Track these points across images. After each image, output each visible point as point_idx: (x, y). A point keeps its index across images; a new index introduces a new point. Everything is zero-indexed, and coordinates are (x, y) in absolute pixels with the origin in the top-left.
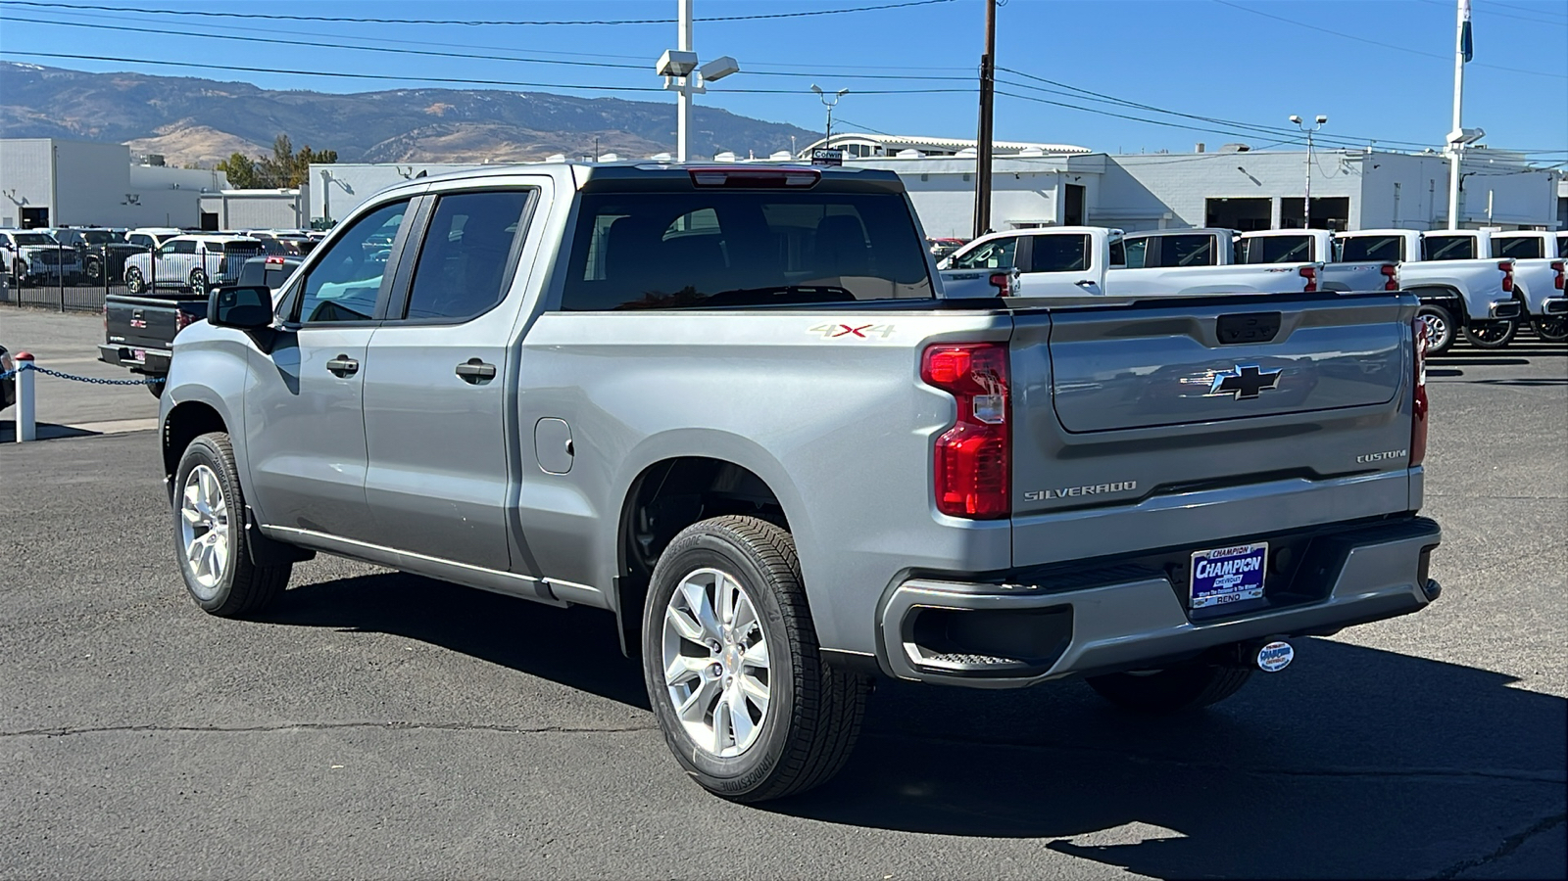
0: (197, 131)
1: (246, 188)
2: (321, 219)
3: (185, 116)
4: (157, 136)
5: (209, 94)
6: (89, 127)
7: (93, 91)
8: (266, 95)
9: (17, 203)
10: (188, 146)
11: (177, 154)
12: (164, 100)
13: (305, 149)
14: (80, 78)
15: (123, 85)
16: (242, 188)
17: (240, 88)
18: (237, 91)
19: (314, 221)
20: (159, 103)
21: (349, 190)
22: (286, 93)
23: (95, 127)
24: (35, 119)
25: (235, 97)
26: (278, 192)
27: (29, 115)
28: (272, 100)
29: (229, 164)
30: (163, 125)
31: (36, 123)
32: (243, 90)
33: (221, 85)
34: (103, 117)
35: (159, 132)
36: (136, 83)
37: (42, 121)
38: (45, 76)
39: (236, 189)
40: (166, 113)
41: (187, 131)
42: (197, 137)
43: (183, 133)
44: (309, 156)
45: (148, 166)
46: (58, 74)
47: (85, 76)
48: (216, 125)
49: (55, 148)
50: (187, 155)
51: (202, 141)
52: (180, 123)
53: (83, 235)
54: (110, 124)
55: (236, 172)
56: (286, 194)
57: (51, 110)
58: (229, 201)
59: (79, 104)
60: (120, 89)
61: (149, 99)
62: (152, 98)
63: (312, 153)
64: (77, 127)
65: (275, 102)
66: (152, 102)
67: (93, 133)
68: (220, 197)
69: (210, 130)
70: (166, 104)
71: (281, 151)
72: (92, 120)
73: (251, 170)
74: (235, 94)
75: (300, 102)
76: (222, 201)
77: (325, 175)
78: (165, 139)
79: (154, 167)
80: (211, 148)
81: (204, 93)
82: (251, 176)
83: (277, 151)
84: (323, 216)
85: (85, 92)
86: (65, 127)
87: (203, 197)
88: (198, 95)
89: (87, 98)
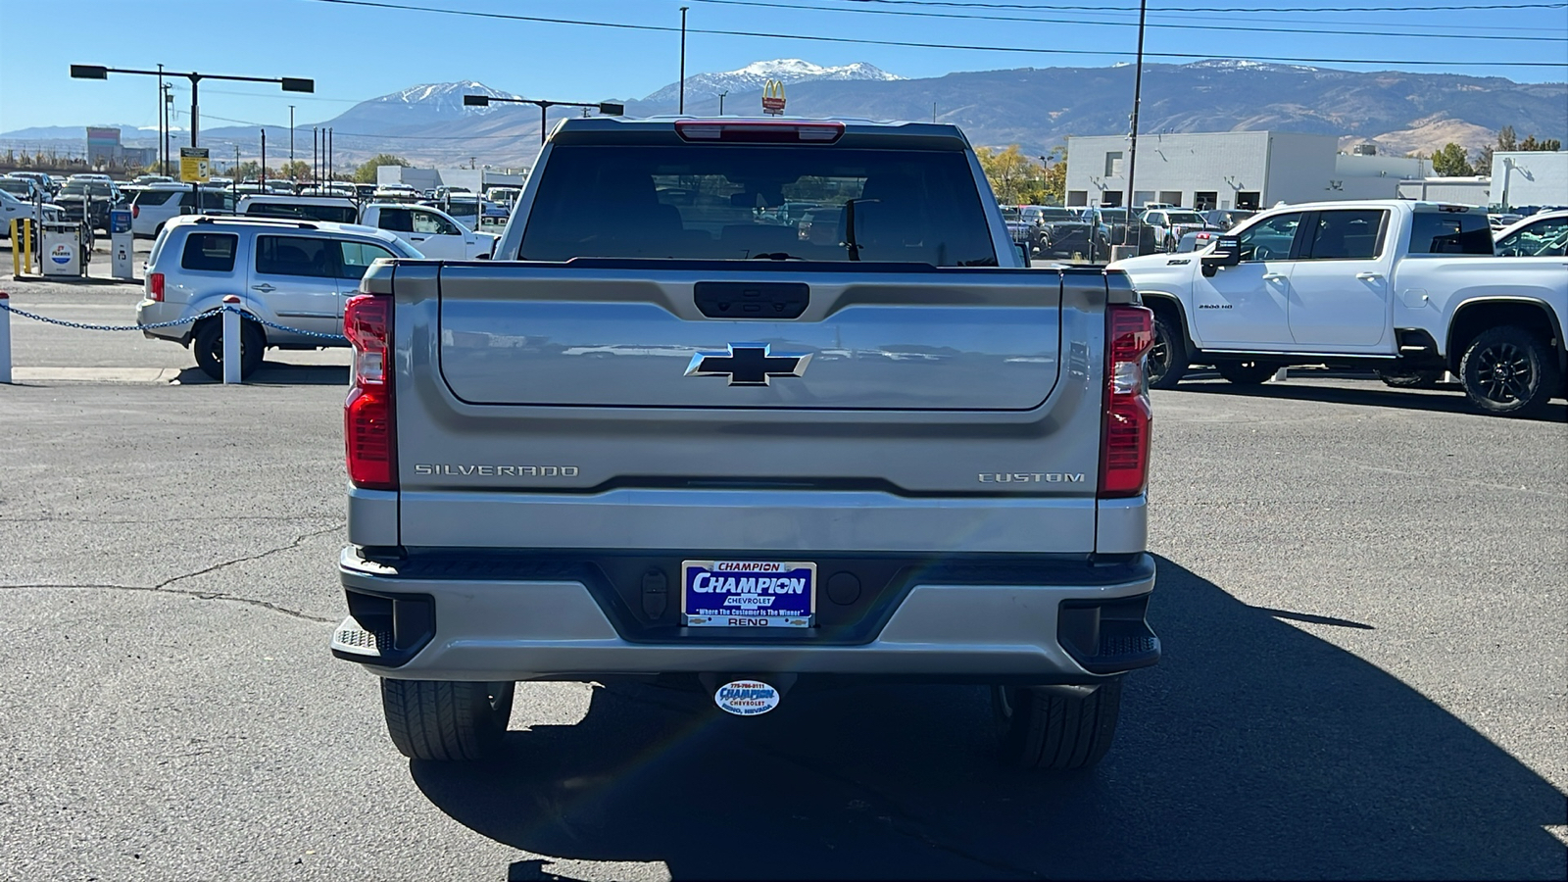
0: (1449, 124)
1: (1456, 175)
2: (1498, 205)
3: (1440, 110)
4: (1412, 128)
5: (1465, 89)
6: (1351, 121)
7: (1358, 89)
8: (1519, 89)
9: (1234, 188)
10: (1439, 138)
11: (1429, 145)
12: (1422, 95)
13: (1528, 139)
14: (1349, 77)
15: (1385, 83)
16: (1447, 176)
17: (1494, 83)
18: (1492, 85)
19: (1492, 207)
20: (1416, 98)
21: (1530, 177)
22: (1539, 86)
23: (1357, 121)
24: (1304, 115)
25: (1488, 91)
26: (1475, 179)
27: (1300, 112)
28: (1524, 93)
29: (1442, 152)
30: (1417, 119)
31: (1306, 119)
32: (1497, 84)
33: (1477, 81)
34: (1364, 113)
35: (1414, 125)
36: (1397, 80)
37: (1311, 117)
38: (1319, 76)
39: (1441, 176)
40: (1421, 108)
41: (1440, 124)
42: (1449, 129)
43: (1436, 125)
44: (1532, 145)
45: (1361, 155)
46: (1329, 75)
47: (1353, 75)
48: (1467, 118)
49: (1271, 140)
50: (1437, 146)
51: (1453, 133)
52: (1434, 116)
53: (1228, 216)
54: (1369, 119)
55: (1448, 161)
56: (1483, 181)
57: (1320, 107)
58: (1428, 187)
59: (1345, 101)
60: (1382, 86)
61: (1408, 95)
62: (1411, 94)
63: (1535, 143)
64: (1340, 121)
65: (1527, 95)
66: (1411, 97)
67: (1355, 127)
68: (1420, 184)
69: (1461, 123)
70: (1422, 99)
71: (1504, 140)
72: (1354, 116)
73: (1462, 159)
74: (1489, 88)
75: (1552, 95)
76: (1422, 187)
77: (1509, 164)
78: (1419, 132)
79: (1365, 156)
80: (1461, 139)
81: (1459, 88)
82: (1462, 165)
83: (1501, 141)
84: (1501, 202)
85: (1349, 90)
86: (1330, 122)
87: (1402, 184)
88: (1453, 90)
89: (1351, 95)
